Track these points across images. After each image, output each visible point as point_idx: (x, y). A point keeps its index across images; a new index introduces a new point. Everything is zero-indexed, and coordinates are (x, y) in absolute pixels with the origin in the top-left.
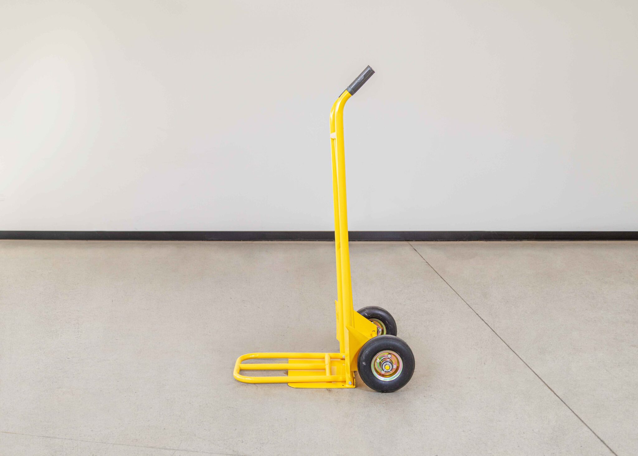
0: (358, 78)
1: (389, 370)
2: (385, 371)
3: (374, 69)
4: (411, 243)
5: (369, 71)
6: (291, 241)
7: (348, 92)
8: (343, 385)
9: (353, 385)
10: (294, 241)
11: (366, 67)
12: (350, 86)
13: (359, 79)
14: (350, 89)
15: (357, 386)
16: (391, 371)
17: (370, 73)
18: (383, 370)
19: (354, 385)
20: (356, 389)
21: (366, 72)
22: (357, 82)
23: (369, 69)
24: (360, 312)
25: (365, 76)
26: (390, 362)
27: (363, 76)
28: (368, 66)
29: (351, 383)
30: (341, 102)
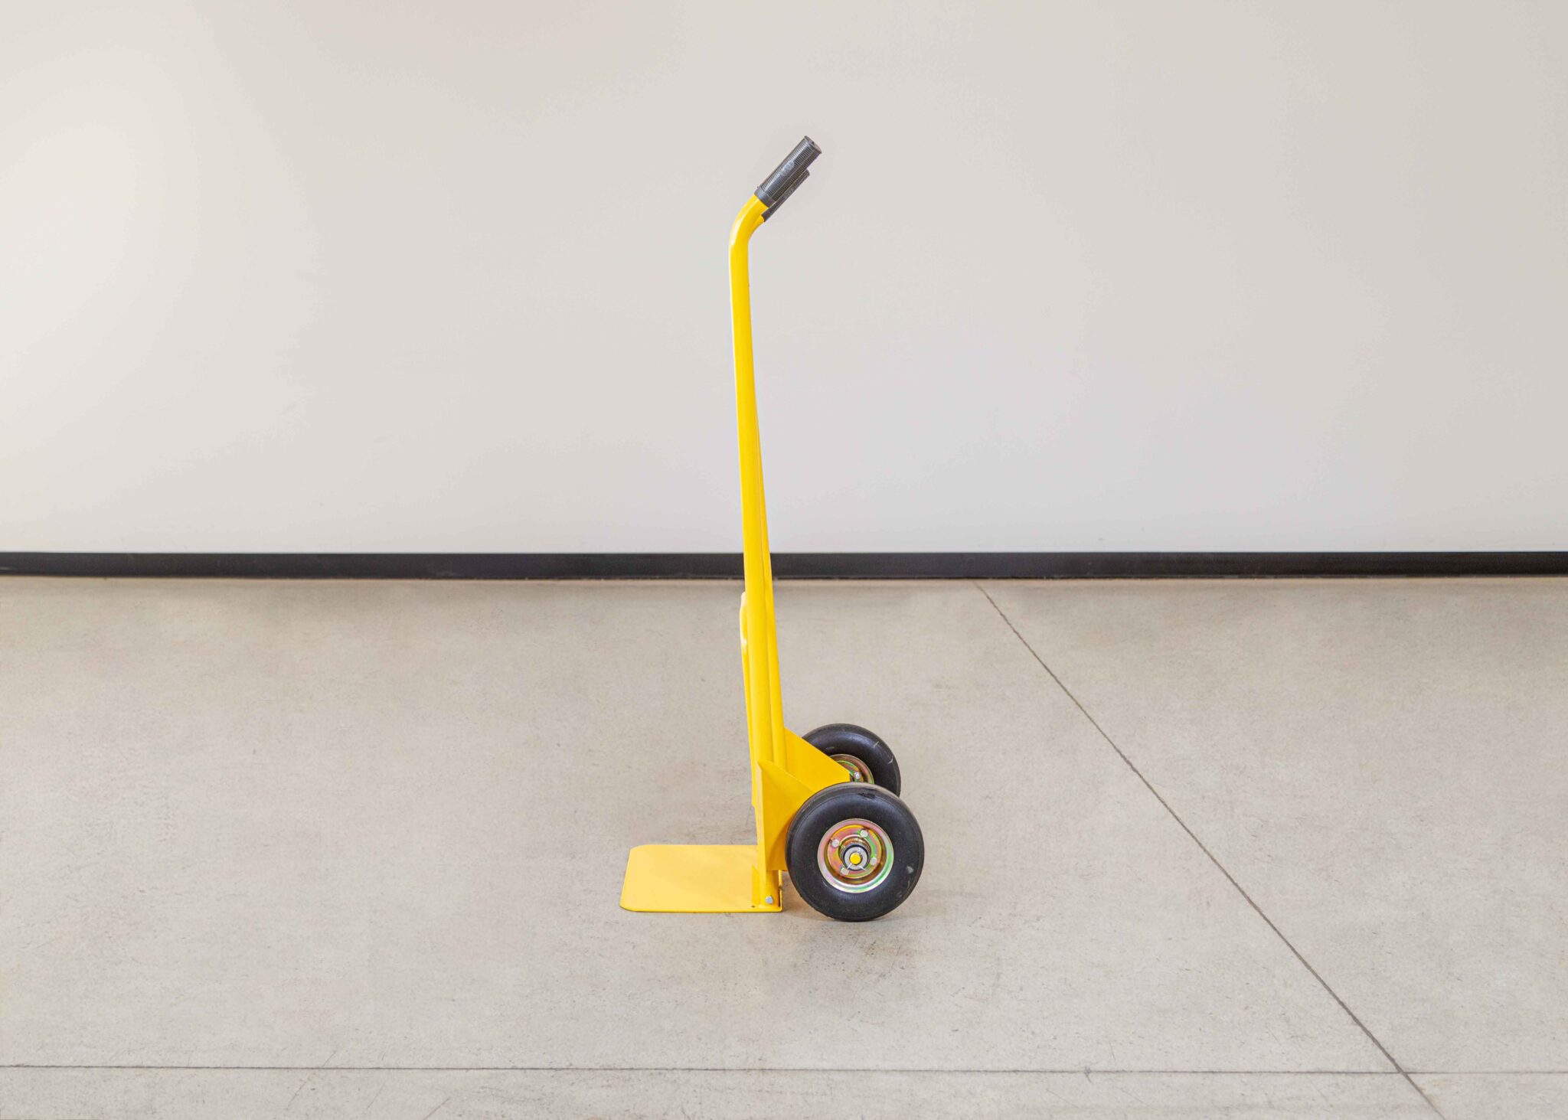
0: (781, 166)
1: (861, 867)
2: (849, 869)
3: (820, 144)
4: (981, 583)
5: (807, 149)
6: (660, 578)
7: (758, 200)
8: (753, 907)
9: (777, 906)
10: (668, 578)
11: (802, 139)
12: (762, 186)
13: (783, 169)
14: (762, 193)
15: (786, 907)
16: (864, 867)
17: (809, 154)
18: (846, 867)
19: (779, 906)
20: (783, 914)
21: (800, 152)
22: (778, 176)
23: (806, 145)
24: (808, 738)
25: (797, 161)
26: (864, 849)
27: (792, 161)
28: (806, 137)
29: (771, 901)
30: (743, 222)
